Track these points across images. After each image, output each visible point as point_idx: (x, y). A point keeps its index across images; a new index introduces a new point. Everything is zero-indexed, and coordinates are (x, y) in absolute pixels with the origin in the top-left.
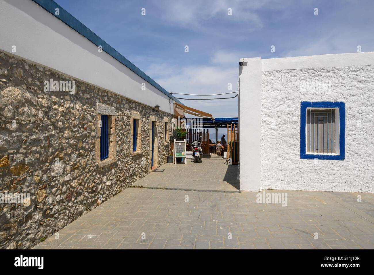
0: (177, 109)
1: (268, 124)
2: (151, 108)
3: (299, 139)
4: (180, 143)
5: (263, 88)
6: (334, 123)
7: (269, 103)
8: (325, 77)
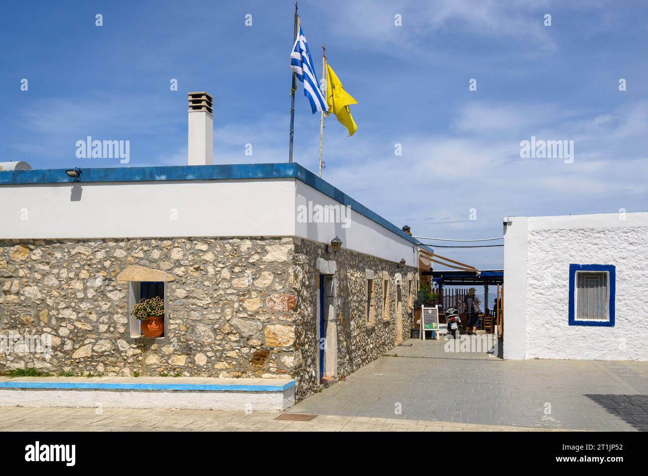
0: (422, 259)
1: (535, 288)
2: (395, 263)
3: (568, 304)
4: (430, 310)
5: (529, 249)
6: (605, 287)
7: (536, 265)
8: (595, 238)
